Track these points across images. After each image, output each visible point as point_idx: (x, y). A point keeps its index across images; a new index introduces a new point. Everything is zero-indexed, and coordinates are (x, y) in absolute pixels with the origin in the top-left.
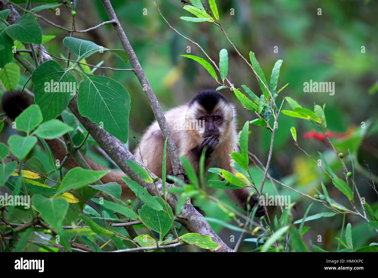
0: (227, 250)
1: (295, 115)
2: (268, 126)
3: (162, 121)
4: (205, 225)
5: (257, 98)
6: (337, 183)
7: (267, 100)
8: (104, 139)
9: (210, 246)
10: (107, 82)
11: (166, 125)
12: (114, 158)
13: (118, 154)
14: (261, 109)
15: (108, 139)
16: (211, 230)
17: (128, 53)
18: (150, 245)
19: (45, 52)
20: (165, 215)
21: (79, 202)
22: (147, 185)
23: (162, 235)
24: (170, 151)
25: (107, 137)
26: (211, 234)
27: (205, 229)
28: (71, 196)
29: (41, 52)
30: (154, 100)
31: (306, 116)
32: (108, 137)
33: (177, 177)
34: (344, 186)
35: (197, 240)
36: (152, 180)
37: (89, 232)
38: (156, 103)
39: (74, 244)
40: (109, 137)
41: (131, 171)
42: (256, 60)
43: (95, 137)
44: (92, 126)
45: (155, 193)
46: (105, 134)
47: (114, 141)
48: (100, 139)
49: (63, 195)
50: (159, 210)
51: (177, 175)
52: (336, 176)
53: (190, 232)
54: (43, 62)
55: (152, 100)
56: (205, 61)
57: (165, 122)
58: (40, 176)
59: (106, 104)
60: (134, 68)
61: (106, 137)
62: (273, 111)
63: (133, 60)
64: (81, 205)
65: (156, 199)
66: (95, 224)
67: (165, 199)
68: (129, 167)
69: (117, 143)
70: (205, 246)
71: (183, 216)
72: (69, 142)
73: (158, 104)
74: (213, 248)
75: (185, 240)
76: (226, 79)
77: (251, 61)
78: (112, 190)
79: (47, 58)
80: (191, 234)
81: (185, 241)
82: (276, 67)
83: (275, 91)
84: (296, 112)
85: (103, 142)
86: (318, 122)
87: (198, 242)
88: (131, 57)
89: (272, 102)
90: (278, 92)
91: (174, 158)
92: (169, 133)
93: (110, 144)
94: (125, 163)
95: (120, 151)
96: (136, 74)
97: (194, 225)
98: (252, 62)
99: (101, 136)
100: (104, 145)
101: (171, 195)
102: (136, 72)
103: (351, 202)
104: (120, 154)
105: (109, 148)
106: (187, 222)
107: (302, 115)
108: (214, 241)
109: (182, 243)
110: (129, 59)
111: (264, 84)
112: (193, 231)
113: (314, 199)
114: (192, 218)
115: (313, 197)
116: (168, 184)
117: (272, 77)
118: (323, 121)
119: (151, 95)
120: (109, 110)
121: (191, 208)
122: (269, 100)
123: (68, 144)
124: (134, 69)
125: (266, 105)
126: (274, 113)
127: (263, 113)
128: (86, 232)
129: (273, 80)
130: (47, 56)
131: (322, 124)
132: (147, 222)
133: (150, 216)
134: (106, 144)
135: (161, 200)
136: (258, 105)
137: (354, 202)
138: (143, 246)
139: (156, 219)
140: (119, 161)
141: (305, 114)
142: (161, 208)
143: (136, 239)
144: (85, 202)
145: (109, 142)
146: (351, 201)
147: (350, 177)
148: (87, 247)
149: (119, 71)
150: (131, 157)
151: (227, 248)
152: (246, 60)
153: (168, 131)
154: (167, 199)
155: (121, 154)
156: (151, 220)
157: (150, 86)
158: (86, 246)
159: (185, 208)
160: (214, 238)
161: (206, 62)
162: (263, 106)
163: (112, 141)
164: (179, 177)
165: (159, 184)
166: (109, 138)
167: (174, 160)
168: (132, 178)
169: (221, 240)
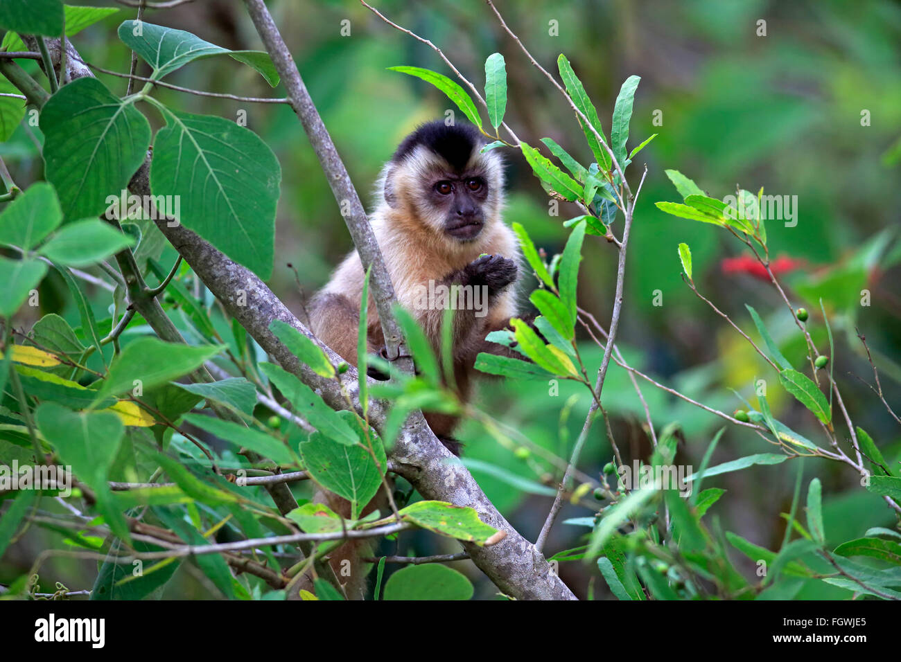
0: (518, 543)
1: (688, 213)
2: (610, 235)
3: (358, 225)
4: (466, 482)
5: (581, 169)
6: (791, 382)
7: (606, 172)
8: (218, 270)
9: (476, 533)
10: (223, 132)
11: (370, 235)
12: (242, 317)
13: (252, 307)
14: (591, 195)
15: (227, 270)
16: (481, 494)
17: (277, 60)
18: (326, 530)
19: (76, 57)
20: (364, 457)
21: (154, 424)
22: (323, 384)
23: (357, 505)
24: (379, 299)
25: (224, 267)
26: (479, 504)
27: (465, 492)
28: (134, 409)
29: (67, 58)
30: (340, 176)
31: (717, 218)
32: (227, 266)
33: (396, 363)
34: (809, 390)
35: (443, 518)
36: (332, 371)
37: (176, 496)
38: (345, 182)
39: (140, 526)
40: (229, 264)
41: (283, 350)
42: (574, 75)
43: (196, 265)
44: (188, 239)
45: (343, 403)
46: (219, 258)
47: (242, 276)
48: (208, 271)
49: (115, 407)
50: (350, 444)
51: (397, 359)
52: (788, 364)
53: (427, 497)
54: (70, 81)
55: (334, 175)
56: (449, 81)
57: (367, 229)
58: (58, 359)
59: (219, 185)
60: (291, 95)
61: (223, 265)
62: (621, 198)
63: (290, 76)
64: (159, 431)
65: (344, 418)
66: (190, 478)
67: (364, 418)
68: (278, 339)
69: (249, 280)
70: (463, 532)
71: (410, 460)
72: (132, 277)
73: (349, 185)
74: (482, 538)
75: (413, 518)
76: (502, 124)
77: (562, 77)
78: (234, 396)
79: (80, 72)
80: (427, 504)
81: (414, 521)
82: (625, 93)
83: (623, 149)
84: (691, 207)
85: (216, 277)
86: (746, 231)
87: (445, 524)
88: (283, 70)
89: (617, 178)
90: (632, 155)
91: (389, 318)
92: (376, 255)
93: (232, 282)
94: (269, 331)
95: (256, 301)
96: (295, 111)
97: (438, 482)
98: (565, 81)
99: (210, 263)
100: (218, 286)
101: (381, 408)
102: (296, 106)
103: (826, 429)
104: (257, 308)
105: (229, 292)
106: (422, 474)
107: (707, 214)
108: (487, 521)
109: (406, 525)
110: (280, 74)
111: (596, 133)
112: (436, 497)
113: (733, 420)
114: (433, 465)
115: (733, 416)
116: (374, 381)
117: (616, 118)
118: (757, 230)
119: (332, 162)
120: (227, 199)
121: (430, 441)
122: (611, 173)
123: (129, 282)
124: (291, 100)
125: (603, 184)
126: (622, 203)
127: (597, 205)
128: (168, 496)
129: (618, 123)
130: (81, 68)
131: (755, 237)
132: (321, 473)
133: (328, 459)
134: (223, 282)
135: (356, 419)
136: (583, 186)
137: (832, 429)
138: (311, 532)
139: (343, 466)
140: (254, 326)
141: (713, 212)
142: (355, 440)
143: (294, 515)
144: (169, 425)
145: (231, 279)
146: (826, 426)
147: (823, 367)
148: (173, 534)
149: (254, 104)
150: (283, 314)
151: (518, 540)
152: (549, 75)
153: (374, 251)
154: (370, 417)
155: (260, 309)
156: (331, 470)
157: (329, 141)
158: (170, 531)
159: (416, 441)
160: (486, 514)
161: (453, 84)
162: (595, 188)
163: (239, 274)
164: (400, 365)
165: (353, 381)
166: (229, 269)
167: (389, 321)
168: (286, 367)
169: (505, 521)
